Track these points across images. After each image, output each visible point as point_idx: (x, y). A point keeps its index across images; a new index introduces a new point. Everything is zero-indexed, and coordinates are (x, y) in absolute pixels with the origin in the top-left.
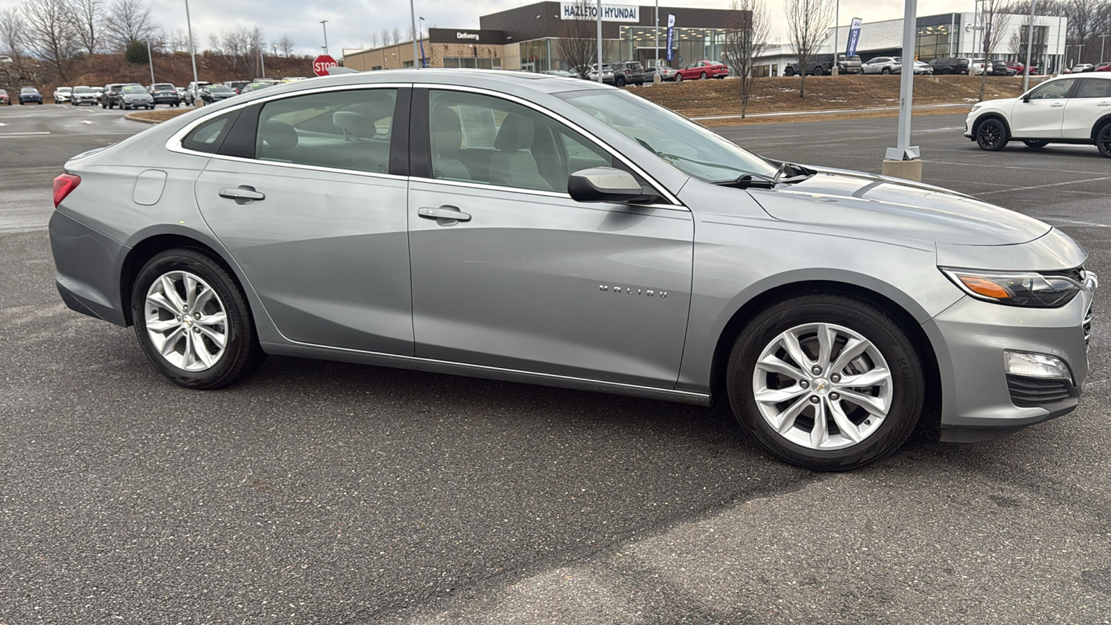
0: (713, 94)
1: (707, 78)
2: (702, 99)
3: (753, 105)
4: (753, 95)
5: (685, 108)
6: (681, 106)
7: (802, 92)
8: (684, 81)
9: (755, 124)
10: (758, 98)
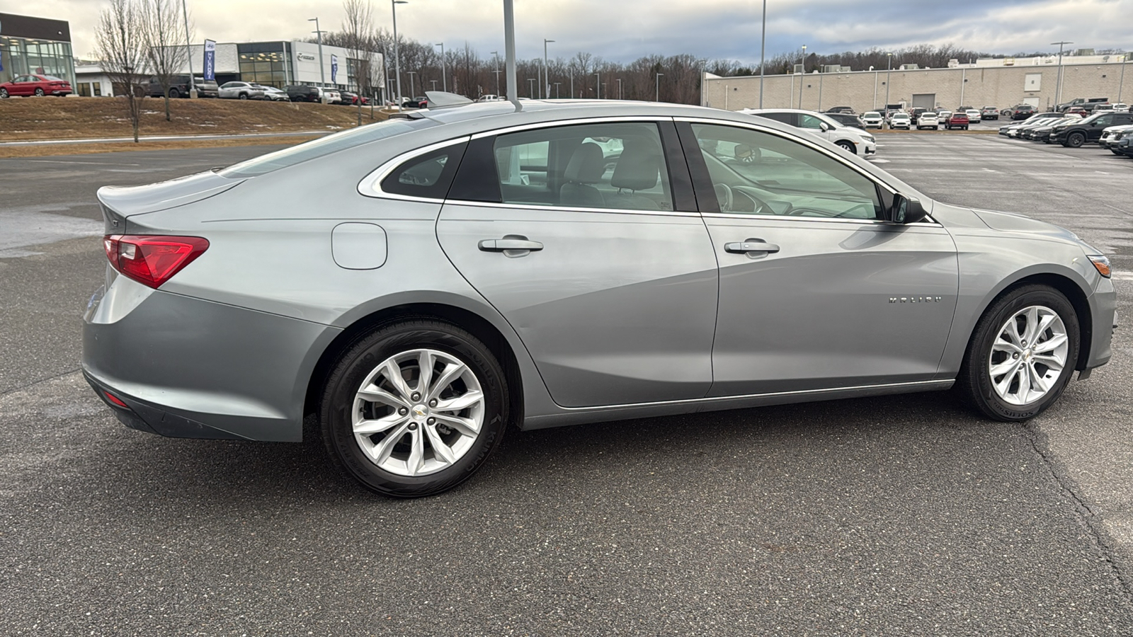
0: (63, 114)
1: (45, 95)
2: (51, 120)
3: (117, 128)
4: (113, 117)
5: (33, 129)
6: (26, 126)
7: (168, 115)
8: (12, 97)
9: (154, 149)
10: (119, 120)
